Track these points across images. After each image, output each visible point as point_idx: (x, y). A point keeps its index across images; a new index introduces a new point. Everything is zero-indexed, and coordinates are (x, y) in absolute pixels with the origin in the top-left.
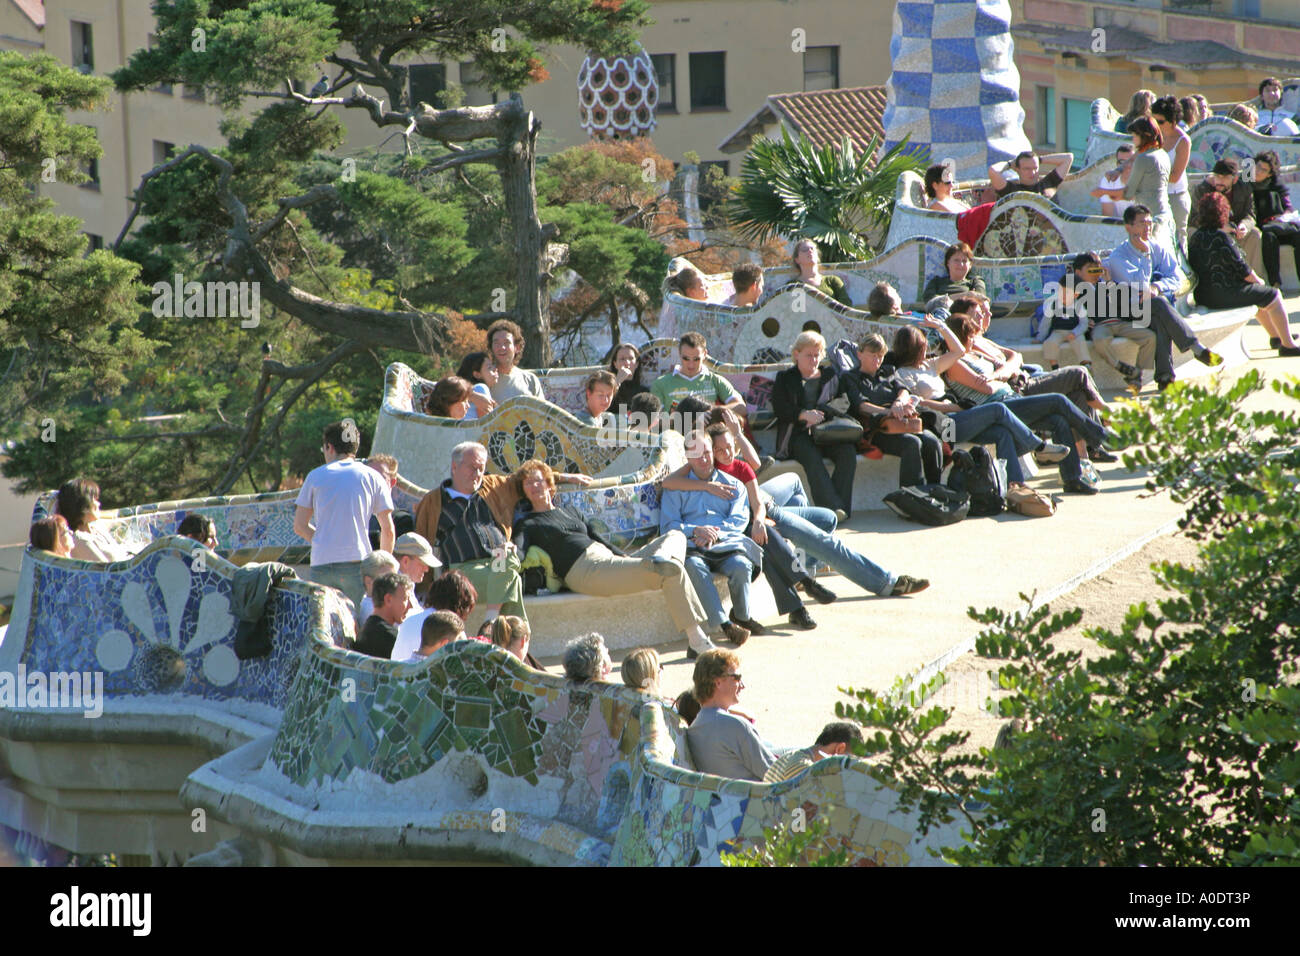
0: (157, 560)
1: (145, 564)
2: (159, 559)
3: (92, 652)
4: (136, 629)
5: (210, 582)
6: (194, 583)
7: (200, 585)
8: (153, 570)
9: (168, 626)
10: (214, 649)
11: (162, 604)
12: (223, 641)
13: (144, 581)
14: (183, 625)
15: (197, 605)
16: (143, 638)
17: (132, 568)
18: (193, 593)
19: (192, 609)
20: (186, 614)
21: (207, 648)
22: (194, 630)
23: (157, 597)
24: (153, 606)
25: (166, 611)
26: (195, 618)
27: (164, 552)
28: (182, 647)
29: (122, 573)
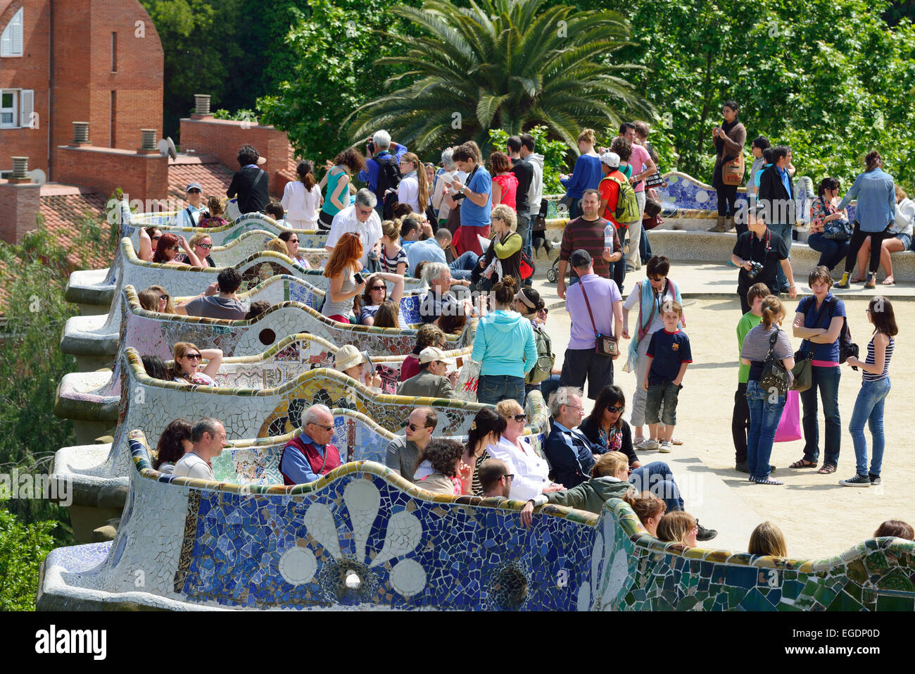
0: (345, 482)
1: (332, 487)
2: (349, 481)
3: (275, 567)
4: (320, 546)
5: (399, 502)
6: (382, 503)
7: (389, 505)
8: (341, 491)
9: (353, 543)
10: (401, 562)
11: (349, 523)
12: (409, 556)
13: (330, 502)
14: (370, 541)
15: (386, 523)
16: (327, 554)
17: (317, 490)
18: (381, 512)
19: (380, 527)
20: (373, 531)
21: (394, 562)
22: (380, 546)
23: (343, 517)
24: (337, 525)
25: (352, 529)
26: (383, 535)
27: (354, 475)
28: (368, 561)
29: (306, 495)
